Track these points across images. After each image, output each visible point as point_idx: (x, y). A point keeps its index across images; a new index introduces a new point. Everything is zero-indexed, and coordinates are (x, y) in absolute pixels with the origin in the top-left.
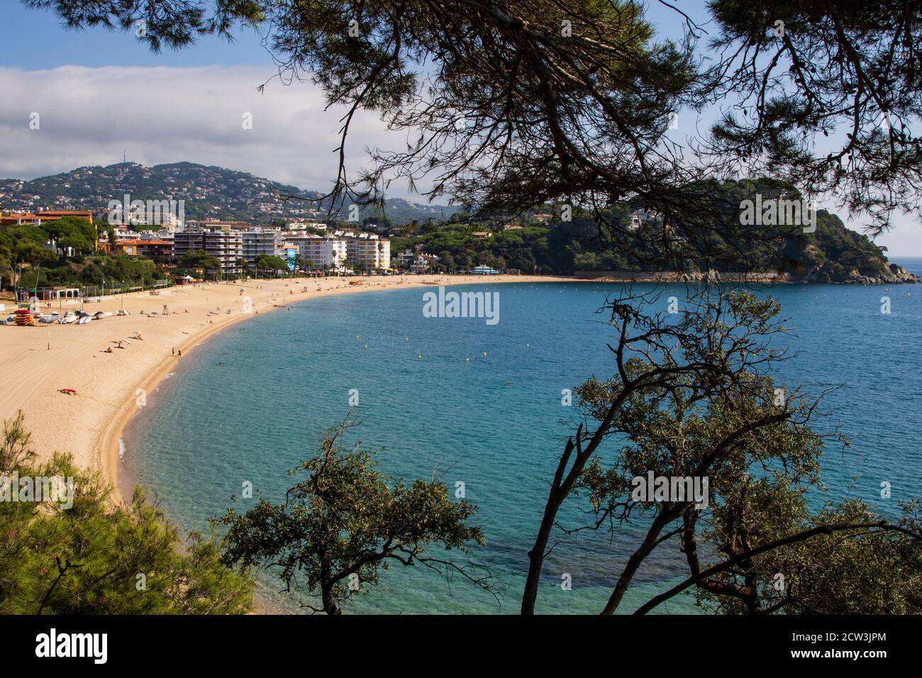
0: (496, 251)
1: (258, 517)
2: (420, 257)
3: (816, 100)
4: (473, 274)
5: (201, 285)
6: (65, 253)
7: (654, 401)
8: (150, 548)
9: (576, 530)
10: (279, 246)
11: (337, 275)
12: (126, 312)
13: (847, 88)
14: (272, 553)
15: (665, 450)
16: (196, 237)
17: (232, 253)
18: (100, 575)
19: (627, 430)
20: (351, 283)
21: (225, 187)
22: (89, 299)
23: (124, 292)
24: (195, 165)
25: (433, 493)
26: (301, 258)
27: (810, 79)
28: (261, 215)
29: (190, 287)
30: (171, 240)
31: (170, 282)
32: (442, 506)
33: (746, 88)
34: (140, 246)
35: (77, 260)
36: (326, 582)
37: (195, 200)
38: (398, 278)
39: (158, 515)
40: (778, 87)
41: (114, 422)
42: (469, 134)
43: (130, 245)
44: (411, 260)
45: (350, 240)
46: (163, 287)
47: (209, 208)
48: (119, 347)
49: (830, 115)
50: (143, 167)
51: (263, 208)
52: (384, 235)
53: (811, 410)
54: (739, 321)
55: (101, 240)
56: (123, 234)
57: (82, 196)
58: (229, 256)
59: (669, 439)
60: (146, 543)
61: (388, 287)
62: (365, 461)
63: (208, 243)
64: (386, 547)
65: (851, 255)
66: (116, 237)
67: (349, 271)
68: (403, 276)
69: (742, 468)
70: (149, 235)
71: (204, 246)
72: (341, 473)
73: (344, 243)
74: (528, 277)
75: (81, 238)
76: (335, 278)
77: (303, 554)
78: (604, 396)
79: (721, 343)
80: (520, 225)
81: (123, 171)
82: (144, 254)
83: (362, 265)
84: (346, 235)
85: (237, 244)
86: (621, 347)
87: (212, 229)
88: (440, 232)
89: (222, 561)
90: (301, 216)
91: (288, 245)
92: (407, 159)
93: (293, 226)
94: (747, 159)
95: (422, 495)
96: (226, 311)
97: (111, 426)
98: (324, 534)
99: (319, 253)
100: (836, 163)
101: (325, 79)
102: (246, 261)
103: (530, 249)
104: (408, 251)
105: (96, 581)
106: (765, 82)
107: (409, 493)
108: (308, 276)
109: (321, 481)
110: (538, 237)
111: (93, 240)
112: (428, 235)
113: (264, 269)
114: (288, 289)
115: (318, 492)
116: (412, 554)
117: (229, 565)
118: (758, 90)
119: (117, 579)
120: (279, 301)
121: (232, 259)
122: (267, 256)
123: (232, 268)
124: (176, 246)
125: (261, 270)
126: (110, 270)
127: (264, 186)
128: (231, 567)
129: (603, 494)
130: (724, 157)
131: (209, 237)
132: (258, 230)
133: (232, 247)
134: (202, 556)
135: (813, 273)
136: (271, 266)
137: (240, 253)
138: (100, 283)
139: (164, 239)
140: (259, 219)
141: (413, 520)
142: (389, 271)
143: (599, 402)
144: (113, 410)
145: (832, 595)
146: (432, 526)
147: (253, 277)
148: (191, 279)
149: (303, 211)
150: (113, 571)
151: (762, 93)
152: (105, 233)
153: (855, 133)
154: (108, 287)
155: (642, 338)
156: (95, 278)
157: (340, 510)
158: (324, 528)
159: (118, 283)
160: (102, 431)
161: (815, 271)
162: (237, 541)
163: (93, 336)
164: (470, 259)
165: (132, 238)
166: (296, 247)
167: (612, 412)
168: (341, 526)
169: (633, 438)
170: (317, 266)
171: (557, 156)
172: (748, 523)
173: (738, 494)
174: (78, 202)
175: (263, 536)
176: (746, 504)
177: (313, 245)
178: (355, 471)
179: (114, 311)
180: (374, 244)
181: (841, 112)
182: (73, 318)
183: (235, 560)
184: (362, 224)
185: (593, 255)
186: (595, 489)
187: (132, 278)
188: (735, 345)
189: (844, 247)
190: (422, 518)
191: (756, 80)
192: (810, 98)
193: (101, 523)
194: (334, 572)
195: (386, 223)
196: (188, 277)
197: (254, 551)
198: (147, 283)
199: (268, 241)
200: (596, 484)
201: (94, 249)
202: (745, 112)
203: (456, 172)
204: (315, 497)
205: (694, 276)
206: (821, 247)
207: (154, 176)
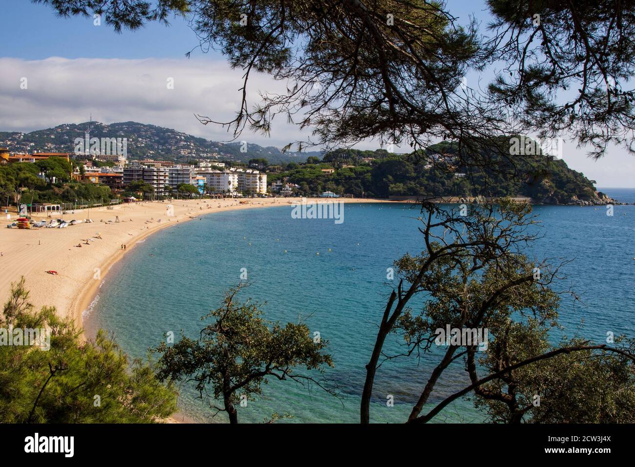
0: (337, 182)
1: (181, 347)
2: (287, 186)
3: (558, 66)
4: (322, 197)
5: (141, 203)
6: (51, 181)
7: (448, 271)
8: (109, 368)
9: (395, 357)
10: (193, 178)
11: (231, 197)
12: (91, 221)
13: (579, 58)
14: (191, 372)
15: (455, 303)
16: (138, 171)
17: (162, 182)
18: (75, 386)
19: (429, 290)
20: (241, 203)
21: (157, 138)
22: (66, 211)
23: (90, 207)
24: (138, 124)
25: (299, 331)
26: (207, 186)
27: (554, 51)
28: (181, 157)
29: (134, 204)
30: (121, 173)
31: (120, 201)
32: (305, 340)
33: (512, 58)
34: (100, 177)
35: (59, 186)
36: (226, 392)
37: (137, 147)
38: (272, 199)
39: (114, 346)
40: (533, 57)
41: (82, 293)
42: (328, 83)
43: (94, 176)
44: (281, 188)
45: (240, 174)
46: (116, 204)
47: (147, 151)
48: (87, 243)
49: (567, 77)
50: (103, 125)
51: (182, 153)
52: (263, 171)
53: (553, 275)
54: (505, 217)
55: (75, 173)
56: (90, 169)
57: (62, 143)
58: (160, 184)
59: (458, 295)
60: (106, 365)
61: (265, 205)
62: (253, 311)
63: (146, 175)
64: (267, 368)
65: (572, 186)
66: (85, 171)
67: (239, 195)
68: (275, 198)
69: (507, 314)
70: (106, 170)
71: (143, 177)
72: (237, 319)
73: (236, 176)
74: (358, 199)
75: (62, 171)
76: (230, 199)
77: (211, 372)
78: (414, 266)
79: (493, 232)
80: (353, 165)
81: (90, 127)
82: (103, 182)
83: (248, 191)
84: (238, 170)
85: (165, 176)
86: (428, 229)
87: (149, 166)
88: (300, 169)
89: (157, 377)
90: (208, 158)
91: (199, 177)
92: (286, 99)
93: (202, 164)
94: (512, 106)
95: (292, 332)
96: (157, 220)
97: (81, 296)
98: (226, 359)
99: (219, 182)
100: (571, 109)
101: (230, 52)
102: (171, 187)
103: (360, 181)
104: (278, 182)
105: (72, 390)
106: (525, 53)
107: (283, 331)
108: (212, 197)
109: (224, 323)
110: (365, 173)
111: (70, 173)
112: (292, 171)
113: (183, 193)
114: (199, 206)
115: (222, 331)
116: (285, 372)
117: (162, 380)
118: (520, 59)
119: (86, 389)
120: (193, 214)
121: (161, 186)
122: (185, 184)
123: (161, 192)
124: (125, 177)
125: (181, 194)
126: (81, 192)
127: (183, 138)
128: (163, 382)
129: (412, 333)
130: (497, 104)
131: (146, 171)
132: (179, 167)
133: (162, 178)
134: (142, 375)
135: (547, 198)
136: (188, 191)
137: (167, 182)
138: (74, 201)
139: (116, 173)
140: (180, 160)
141: (286, 349)
142: (266, 195)
143: (411, 271)
144: (82, 285)
145: (567, 399)
146: (298, 353)
147: (176, 198)
148: (135, 199)
149: (209, 155)
150: (84, 383)
151: (523, 61)
152: (78, 168)
153: (584, 89)
154: (79, 203)
155: (442, 224)
156: (71, 198)
157: (236, 343)
158: (226, 355)
159: (85, 201)
160: (75, 299)
161: (548, 196)
162: (167, 364)
163: (68, 236)
164: (320, 187)
165: (95, 171)
166: (204, 178)
167: (420, 277)
168: (237, 353)
169: (433, 295)
170: (219, 191)
171: (386, 99)
172: (510, 352)
173: (504, 333)
174: (60, 148)
175: (185, 361)
176: (509, 339)
177: (215, 177)
178: (247, 316)
179: (83, 220)
180: (256, 177)
181: (574, 75)
182: (56, 224)
183: (166, 377)
184: (248, 164)
185: (401, 185)
186: (408, 329)
187: (95, 198)
188: (502, 232)
189: (568, 181)
190: (292, 348)
191: (518, 52)
192: (554, 64)
193: (75, 353)
194: (232, 385)
195: (264, 163)
196: (133, 198)
197: (178, 371)
198: (105, 201)
199: (186, 174)
200: (408, 326)
201: (70, 178)
202: (511, 74)
203: (319, 109)
204: (219, 334)
205: (468, 199)
206: (552, 181)
207: (110, 130)
